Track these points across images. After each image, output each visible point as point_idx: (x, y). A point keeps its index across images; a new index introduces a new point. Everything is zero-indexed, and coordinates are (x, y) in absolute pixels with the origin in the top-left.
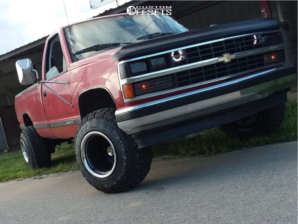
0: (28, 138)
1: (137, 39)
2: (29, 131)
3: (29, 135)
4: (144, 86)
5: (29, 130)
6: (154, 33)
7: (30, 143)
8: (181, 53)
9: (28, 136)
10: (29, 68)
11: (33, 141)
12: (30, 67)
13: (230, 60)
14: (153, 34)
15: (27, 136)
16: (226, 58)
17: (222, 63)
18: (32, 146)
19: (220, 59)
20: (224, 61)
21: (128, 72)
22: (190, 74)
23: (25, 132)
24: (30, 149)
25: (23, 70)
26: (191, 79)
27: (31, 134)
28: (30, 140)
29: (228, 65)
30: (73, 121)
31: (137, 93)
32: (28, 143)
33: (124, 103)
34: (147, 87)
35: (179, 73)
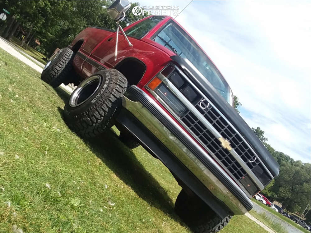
13: (225, 148)
16: (225, 144)
17: (219, 143)
19: (221, 139)
20: (222, 143)
29: (221, 148)
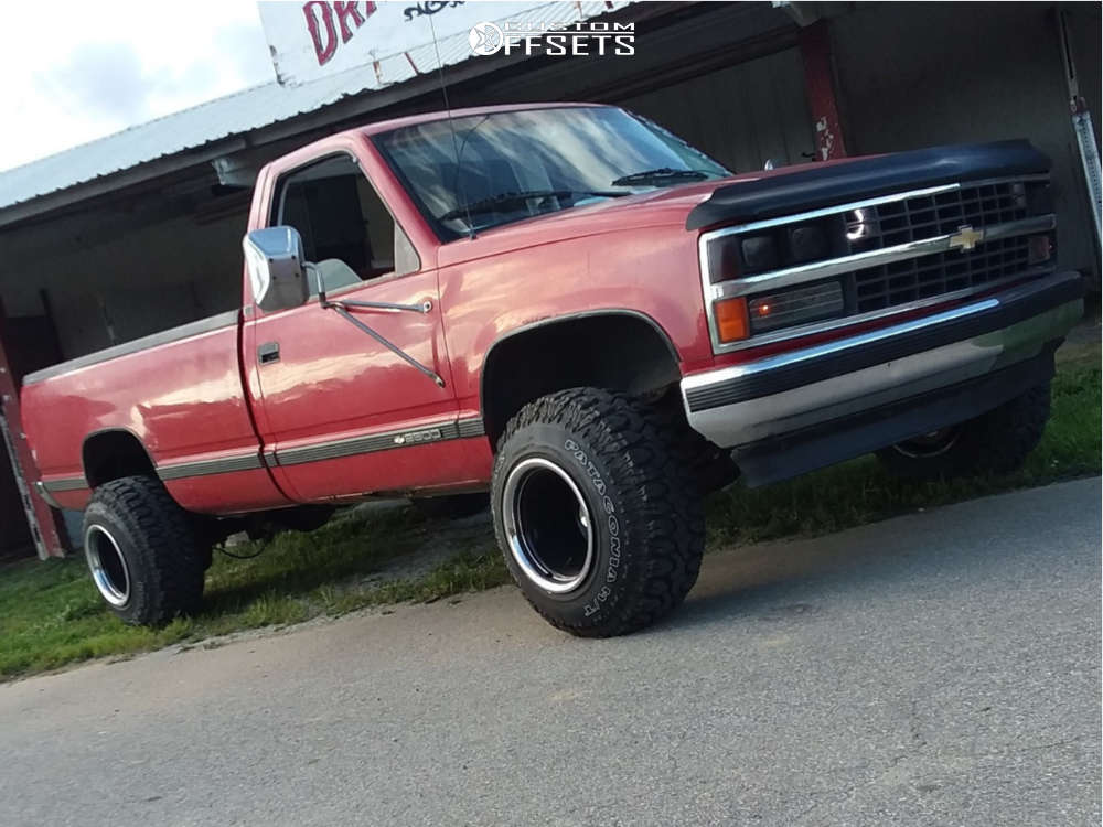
0: (132, 518)
1: (615, 183)
2: (131, 495)
3: (137, 507)
4: (766, 308)
5: (128, 491)
6: (657, 169)
7: (143, 537)
8: (860, 216)
9: (131, 511)
10: (294, 257)
11: (155, 529)
12: (296, 254)
13: (974, 246)
14: (655, 172)
15: (126, 510)
16: (966, 239)
18: (151, 547)
19: (954, 242)
20: (962, 246)
21: (731, 264)
22: (886, 277)
23: (118, 497)
24: (141, 557)
25: (271, 261)
26: (888, 292)
27: (141, 505)
28: (140, 523)
29: (968, 259)
30: (437, 430)
31: (757, 326)
32: (135, 536)
33: (714, 356)
34: (771, 310)
35: (863, 274)
